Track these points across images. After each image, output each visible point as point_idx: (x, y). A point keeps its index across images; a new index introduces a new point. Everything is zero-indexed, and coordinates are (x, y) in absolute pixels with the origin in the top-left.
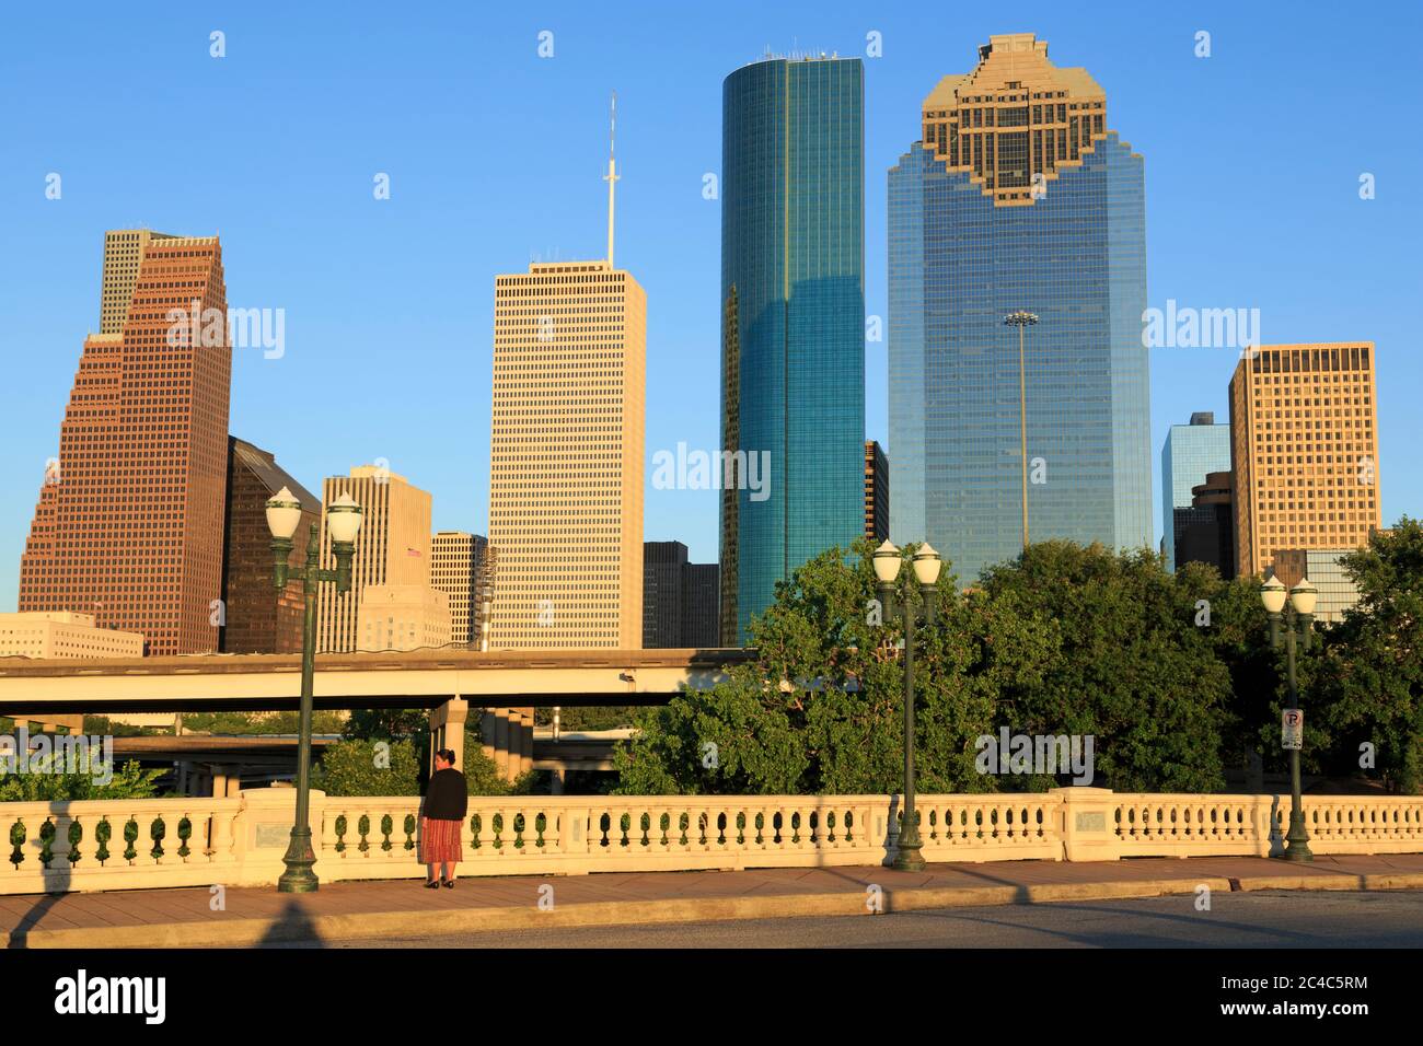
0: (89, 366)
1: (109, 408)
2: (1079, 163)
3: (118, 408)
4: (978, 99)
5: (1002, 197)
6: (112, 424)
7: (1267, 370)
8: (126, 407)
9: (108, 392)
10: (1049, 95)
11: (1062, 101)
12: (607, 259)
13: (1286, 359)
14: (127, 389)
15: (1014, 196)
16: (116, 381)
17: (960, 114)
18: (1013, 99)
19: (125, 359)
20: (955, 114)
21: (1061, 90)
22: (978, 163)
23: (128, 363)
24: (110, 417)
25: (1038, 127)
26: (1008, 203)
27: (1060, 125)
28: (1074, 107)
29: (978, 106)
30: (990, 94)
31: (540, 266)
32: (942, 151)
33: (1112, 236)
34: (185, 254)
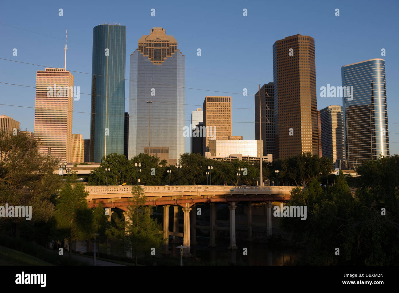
2: (171, 56)
4: (150, 41)
5: (155, 63)
7: (210, 101)
10: (165, 41)
11: (168, 43)
12: (64, 68)
13: (214, 99)
15: (157, 63)
17: (146, 44)
18: (158, 41)
20: (145, 44)
21: (168, 40)
22: (150, 55)
25: (163, 48)
27: (168, 48)
28: (170, 44)
29: (150, 42)
30: (152, 40)
31: (48, 69)
32: (142, 52)
33: (178, 72)
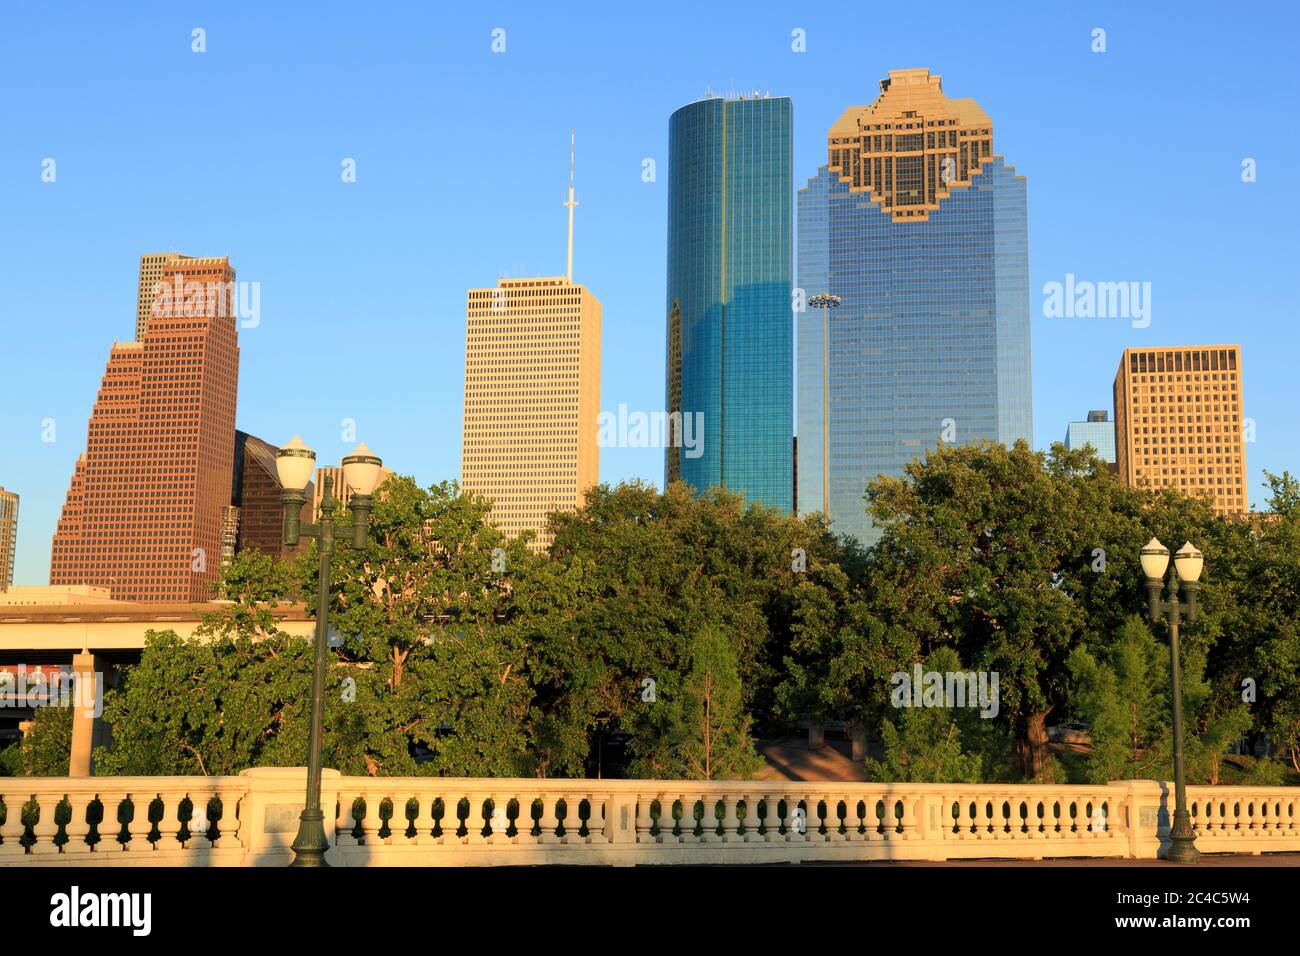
0: (114, 370)
1: (131, 407)
2: (969, 183)
3: (138, 407)
4: (878, 127)
5: (899, 214)
6: (132, 421)
7: (1143, 370)
8: (145, 406)
9: (130, 393)
10: (941, 123)
11: (953, 128)
12: (566, 275)
14: (146, 390)
15: (910, 213)
16: (137, 383)
17: (862, 140)
18: (909, 126)
19: (145, 364)
20: (857, 140)
21: (952, 118)
22: (878, 184)
23: (147, 367)
24: (131, 414)
25: (932, 151)
26: (905, 219)
27: (952, 150)
28: (964, 133)
29: (878, 133)
30: (888, 122)
31: (507, 281)
32: (846, 173)
33: (998, 249)
34: (199, 272)
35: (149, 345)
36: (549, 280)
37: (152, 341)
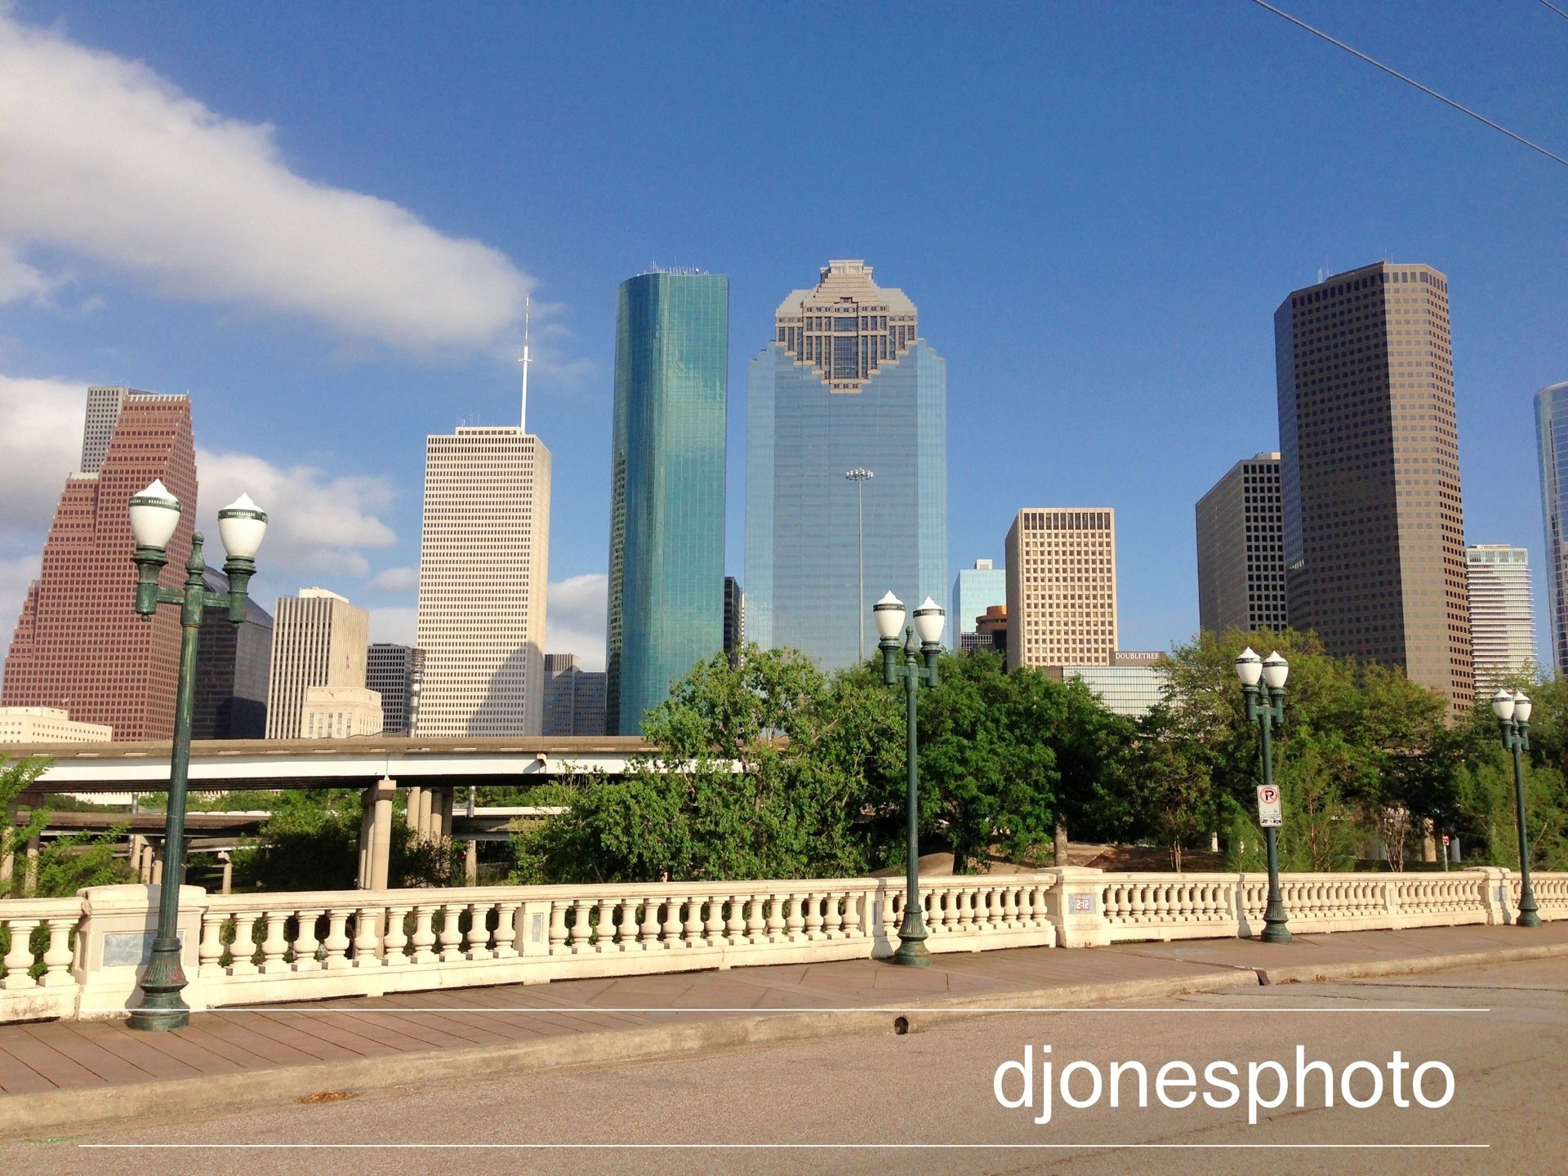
0: (70, 499)
1: (87, 535)
2: (897, 362)
3: (94, 535)
4: (819, 309)
5: (836, 386)
7: (1034, 528)
9: (86, 522)
10: (874, 309)
11: (883, 313)
12: (520, 425)
13: (1049, 519)
15: (846, 386)
16: (94, 512)
17: (805, 320)
18: (846, 310)
20: (800, 320)
21: (883, 305)
22: (819, 360)
23: (105, 497)
24: (87, 543)
25: (865, 333)
26: (841, 391)
27: (883, 333)
28: (893, 319)
29: (819, 314)
30: (828, 305)
31: (465, 429)
32: (791, 349)
33: (920, 421)
34: (159, 408)
35: (107, 476)
36: (504, 429)
37: (110, 472)
